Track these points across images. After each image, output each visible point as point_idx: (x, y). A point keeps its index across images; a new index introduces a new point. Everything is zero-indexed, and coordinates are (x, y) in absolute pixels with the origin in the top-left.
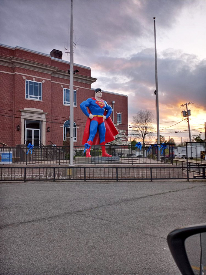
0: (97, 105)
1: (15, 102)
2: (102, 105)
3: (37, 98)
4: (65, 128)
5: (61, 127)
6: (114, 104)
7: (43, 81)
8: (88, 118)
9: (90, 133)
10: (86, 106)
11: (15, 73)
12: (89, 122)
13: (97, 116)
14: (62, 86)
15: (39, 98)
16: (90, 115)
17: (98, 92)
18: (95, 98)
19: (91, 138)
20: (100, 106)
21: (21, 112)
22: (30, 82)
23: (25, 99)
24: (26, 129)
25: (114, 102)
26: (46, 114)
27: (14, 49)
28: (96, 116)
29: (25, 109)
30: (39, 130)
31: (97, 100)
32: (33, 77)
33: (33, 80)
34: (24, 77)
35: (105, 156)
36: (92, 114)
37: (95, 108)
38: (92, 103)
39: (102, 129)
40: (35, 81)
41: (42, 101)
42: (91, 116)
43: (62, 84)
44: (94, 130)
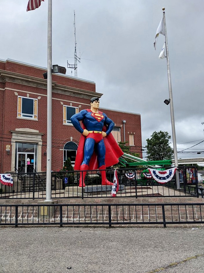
0: (93, 118)
1: (4, 121)
2: (100, 118)
3: (32, 117)
4: (65, 151)
5: (60, 150)
6: (125, 124)
7: (39, 98)
8: (82, 135)
9: (85, 154)
10: (79, 119)
11: (6, 88)
12: (83, 141)
13: (93, 132)
14: (62, 103)
15: (33, 117)
16: (84, 131)
17: (94, 102)
18: (91, 110)
19: (86, 161)
20: (96, 120)
21: (12, 133)
22: (23, 98)
23: (17, 118)
24: (18, 153)
25: (125, 121)
26: (42, 135)
27: (5, 63)
28: (91, 132)
29: (17, 130)
30: (34, 153)
31: (94, 112)
32: (26, 93)
33: (27, 97)
34: (17, 93)
35: (106, 185)
36: (87, 129)
37: (91, 122)
38: (87, 116)
39: (101, 149)
40: (30, 97)
41: (38, 120)
42: (86, 132)
43: (62, 101)
44: (90, 150)
